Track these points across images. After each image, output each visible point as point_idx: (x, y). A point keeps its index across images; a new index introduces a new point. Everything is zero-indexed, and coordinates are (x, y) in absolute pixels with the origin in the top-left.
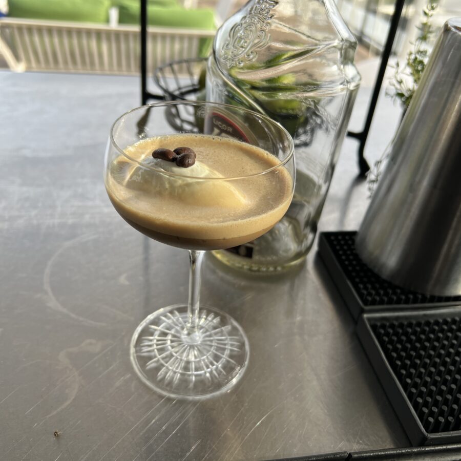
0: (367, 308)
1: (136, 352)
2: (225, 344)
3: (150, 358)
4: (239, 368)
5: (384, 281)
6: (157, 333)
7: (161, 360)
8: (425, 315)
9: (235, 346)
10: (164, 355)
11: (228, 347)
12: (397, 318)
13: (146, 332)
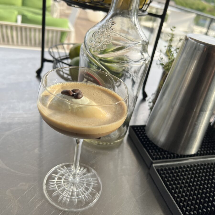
0: (154, 161)
1: (46, 188)
2: (90, 182)
3: (54, 191)
4: (98, 193)
5: (160, 148)
6: (56, 178)
7: (59, 191)
8: (179, 164)
9: (95, 183)
10: (61, 189)
11: (92, 183)
12: (167, 166)
13: (51, 178)
